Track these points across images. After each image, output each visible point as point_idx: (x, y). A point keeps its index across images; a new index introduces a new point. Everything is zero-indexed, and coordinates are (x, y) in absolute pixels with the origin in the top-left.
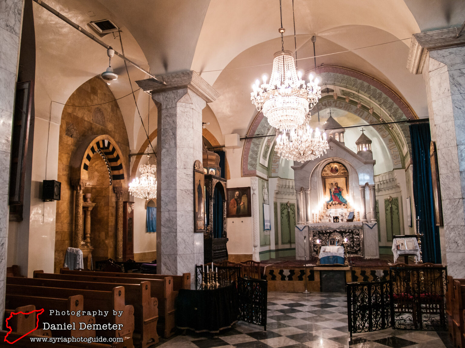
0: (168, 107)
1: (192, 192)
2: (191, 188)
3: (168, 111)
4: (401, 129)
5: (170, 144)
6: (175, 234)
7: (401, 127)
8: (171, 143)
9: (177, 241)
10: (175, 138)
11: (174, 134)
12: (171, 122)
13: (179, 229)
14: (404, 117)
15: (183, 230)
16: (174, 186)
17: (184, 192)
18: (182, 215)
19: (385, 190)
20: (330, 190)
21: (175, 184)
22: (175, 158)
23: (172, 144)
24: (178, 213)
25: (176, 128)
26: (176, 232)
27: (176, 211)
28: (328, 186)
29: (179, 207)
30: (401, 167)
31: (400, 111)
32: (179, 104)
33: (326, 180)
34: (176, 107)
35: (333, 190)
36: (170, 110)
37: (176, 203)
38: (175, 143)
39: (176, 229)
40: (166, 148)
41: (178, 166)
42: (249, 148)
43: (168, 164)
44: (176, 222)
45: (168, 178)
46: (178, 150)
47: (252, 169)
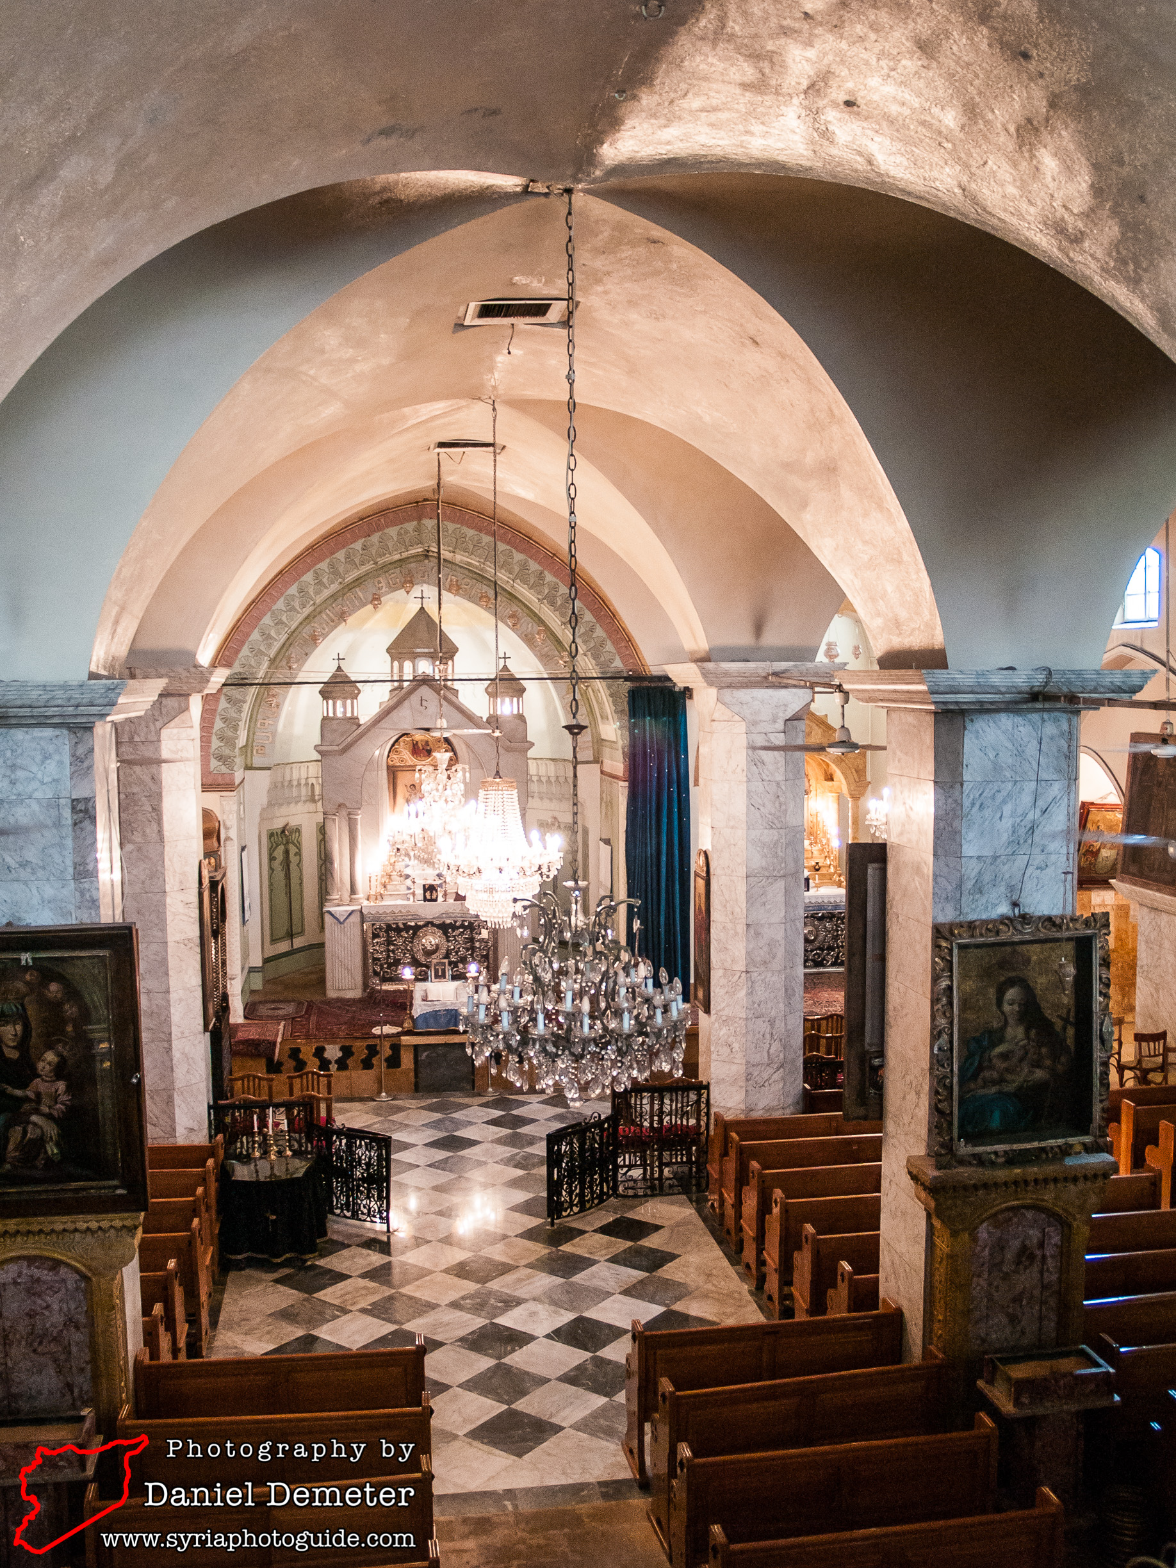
0: (137, 739)
1: (198, 941)
2: (196, 932)
3: (136, 750)
4: (608, 692)
5: (144, 835)
6: (166, 1045)
7: (609, 687)
8: (148, 831)
9: (172, 1060)
10: (159, 822)
11: (157, 810)
12: (147, 779)
13: (175, 1031)
14: (618, 664)
15: (182, 1033)
16: (160, 934)
17: (182, 946)
18: (181, 1000)
19: (541, 798)
21: (164, 930)
22: (159, 868)
23: (151, 831)
24: (173, 996)
25: (160, 795)
26: (169, 1041)
27: (168, 992)
28: (402, 792)
29: (173, 983)
30: (591, 759)
31: (609, 647)
32: (165, 733)
33: (400, 774)
34: (159, 741)
36: (142, 747)
37: (167, 974)
38: (160, 832)
39: (170, 1034)
40: (134, 843)
41: (167, 889)
43: (143, 883)
44: (168, 1017)
45: (143, 915)
46: (166, 849)
47: (224, 769)
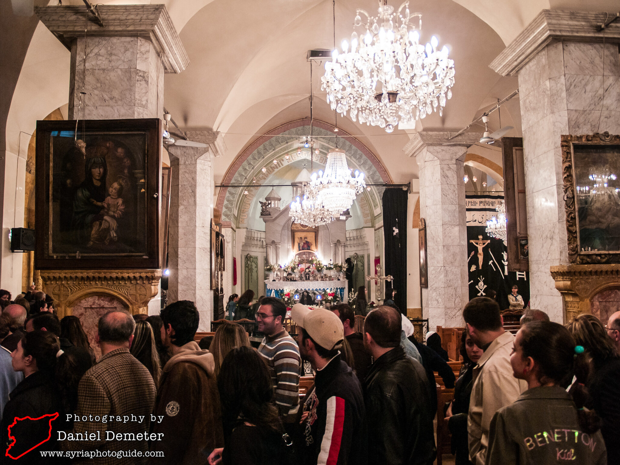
0: (187, 163)
1: (209, 250)
2: (208, 246)
3: (186, 167)
4: (377, 192)
5: (188, 202)
6: (193, 292)
8: (190, 200)
9: (195, 298)
10: (195, 196)
11: (194, 192)
12: (190, 179)
13: (198, 287)
14: (381, 180)
15: (201, 288)
16: (193, 244)
17: (202, 250)
18: (201, 273)
19: (351, 247)
20: (299, 244)
21: (194, 242)
22: (194, 216)
23: (191, 201)
24: (197, 271)
25: (195, 185)
26: (195, 290)
27: (195, 269)
28: (297, 240)
29: (198, 265)
30: (371, 226)
31: (378, 174)
32: (198, 161)
34: (196, 164)
35: (302, 244)
36: (189, 166)
37: (195, 261)
38: (195, 201)
39: (195, 287)
40: (184, 205)
41: (197, 225)
42: (224, 197)
43: (187, 222)
44: (195, 279)
45: (186, 235)
46: (197, 208)
47: (227, 220)
